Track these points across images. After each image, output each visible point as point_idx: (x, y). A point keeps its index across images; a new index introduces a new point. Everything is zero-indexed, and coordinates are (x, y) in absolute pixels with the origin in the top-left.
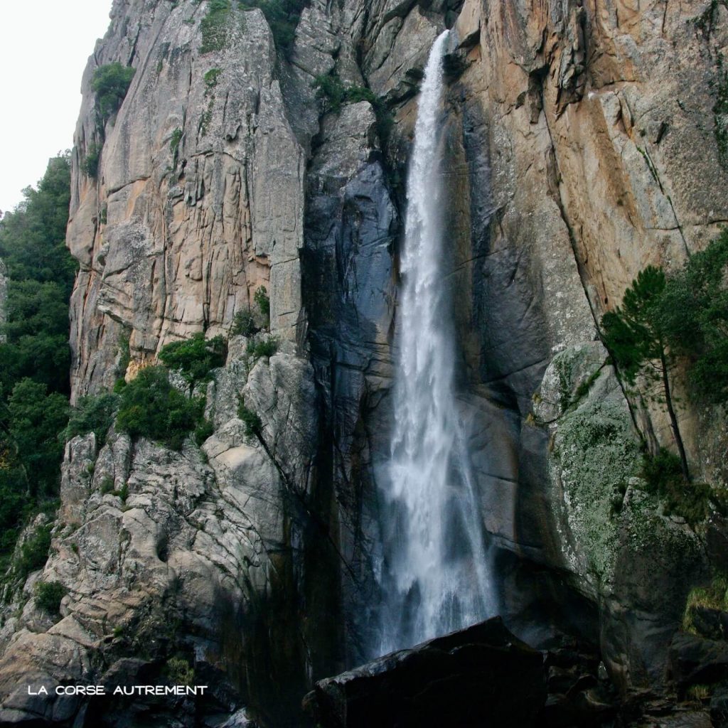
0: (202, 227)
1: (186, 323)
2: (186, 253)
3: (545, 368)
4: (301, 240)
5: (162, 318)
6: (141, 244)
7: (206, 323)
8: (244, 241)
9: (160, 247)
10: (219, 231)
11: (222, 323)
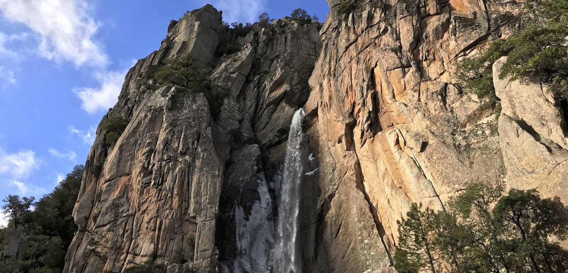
0: (160, 200)
1: (142, 256)
2: (148, 214)
4: (217, 208)
5: (127, 253)
6: (121, 210)
7: (155, 256)
8: (184, 209)
9: (132, 212)
10: (169, 203)
11: (165, 257)
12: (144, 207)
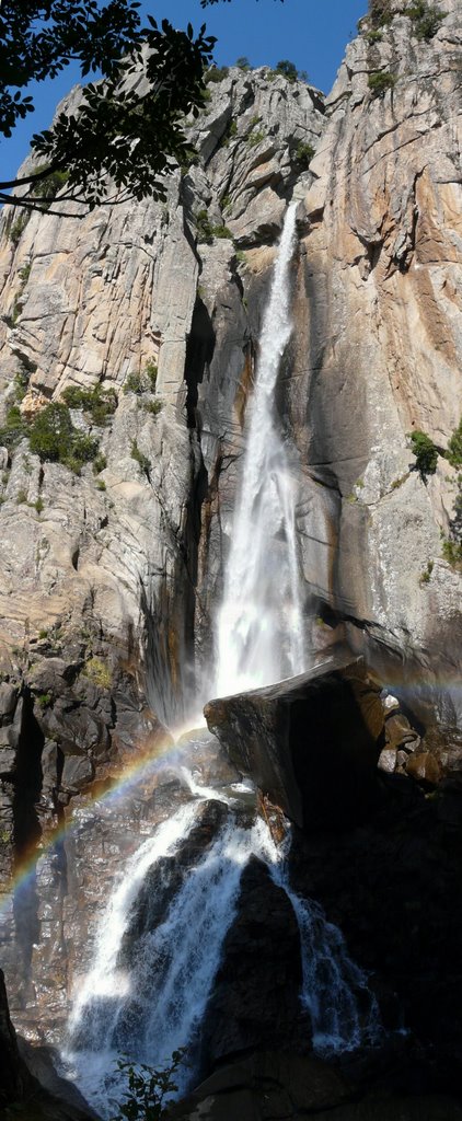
0: (113, 300)
1: (86, 373)
4: (190, 327)
5: (65, 364)
6: (58, 301)
7: (102, 377)
9: (73, 307)
10: (126, 306)
11: (116, 380)
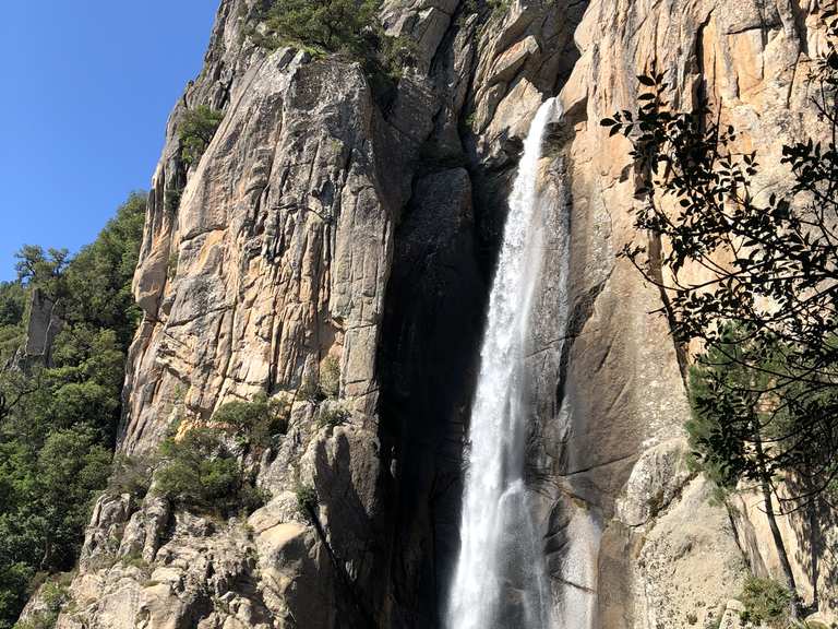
0: (278, 284)
1: (249, 383)
2: (257, 308)
3: (634, 463)
4: (380, 304)
5: (224, 375)
6: (211, 295)
7: (271, 386)
8: (320, 301)
9: (230, 301)
10: (295, 289)
11: (288, 387)
12: (249, 296)
